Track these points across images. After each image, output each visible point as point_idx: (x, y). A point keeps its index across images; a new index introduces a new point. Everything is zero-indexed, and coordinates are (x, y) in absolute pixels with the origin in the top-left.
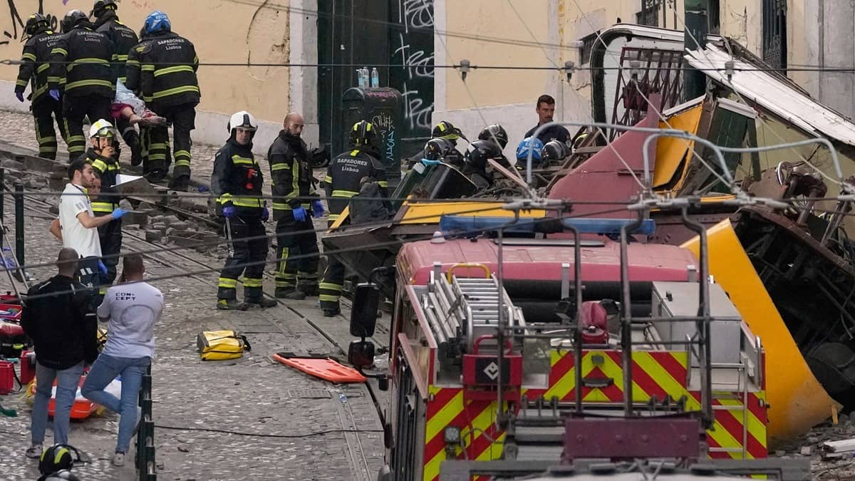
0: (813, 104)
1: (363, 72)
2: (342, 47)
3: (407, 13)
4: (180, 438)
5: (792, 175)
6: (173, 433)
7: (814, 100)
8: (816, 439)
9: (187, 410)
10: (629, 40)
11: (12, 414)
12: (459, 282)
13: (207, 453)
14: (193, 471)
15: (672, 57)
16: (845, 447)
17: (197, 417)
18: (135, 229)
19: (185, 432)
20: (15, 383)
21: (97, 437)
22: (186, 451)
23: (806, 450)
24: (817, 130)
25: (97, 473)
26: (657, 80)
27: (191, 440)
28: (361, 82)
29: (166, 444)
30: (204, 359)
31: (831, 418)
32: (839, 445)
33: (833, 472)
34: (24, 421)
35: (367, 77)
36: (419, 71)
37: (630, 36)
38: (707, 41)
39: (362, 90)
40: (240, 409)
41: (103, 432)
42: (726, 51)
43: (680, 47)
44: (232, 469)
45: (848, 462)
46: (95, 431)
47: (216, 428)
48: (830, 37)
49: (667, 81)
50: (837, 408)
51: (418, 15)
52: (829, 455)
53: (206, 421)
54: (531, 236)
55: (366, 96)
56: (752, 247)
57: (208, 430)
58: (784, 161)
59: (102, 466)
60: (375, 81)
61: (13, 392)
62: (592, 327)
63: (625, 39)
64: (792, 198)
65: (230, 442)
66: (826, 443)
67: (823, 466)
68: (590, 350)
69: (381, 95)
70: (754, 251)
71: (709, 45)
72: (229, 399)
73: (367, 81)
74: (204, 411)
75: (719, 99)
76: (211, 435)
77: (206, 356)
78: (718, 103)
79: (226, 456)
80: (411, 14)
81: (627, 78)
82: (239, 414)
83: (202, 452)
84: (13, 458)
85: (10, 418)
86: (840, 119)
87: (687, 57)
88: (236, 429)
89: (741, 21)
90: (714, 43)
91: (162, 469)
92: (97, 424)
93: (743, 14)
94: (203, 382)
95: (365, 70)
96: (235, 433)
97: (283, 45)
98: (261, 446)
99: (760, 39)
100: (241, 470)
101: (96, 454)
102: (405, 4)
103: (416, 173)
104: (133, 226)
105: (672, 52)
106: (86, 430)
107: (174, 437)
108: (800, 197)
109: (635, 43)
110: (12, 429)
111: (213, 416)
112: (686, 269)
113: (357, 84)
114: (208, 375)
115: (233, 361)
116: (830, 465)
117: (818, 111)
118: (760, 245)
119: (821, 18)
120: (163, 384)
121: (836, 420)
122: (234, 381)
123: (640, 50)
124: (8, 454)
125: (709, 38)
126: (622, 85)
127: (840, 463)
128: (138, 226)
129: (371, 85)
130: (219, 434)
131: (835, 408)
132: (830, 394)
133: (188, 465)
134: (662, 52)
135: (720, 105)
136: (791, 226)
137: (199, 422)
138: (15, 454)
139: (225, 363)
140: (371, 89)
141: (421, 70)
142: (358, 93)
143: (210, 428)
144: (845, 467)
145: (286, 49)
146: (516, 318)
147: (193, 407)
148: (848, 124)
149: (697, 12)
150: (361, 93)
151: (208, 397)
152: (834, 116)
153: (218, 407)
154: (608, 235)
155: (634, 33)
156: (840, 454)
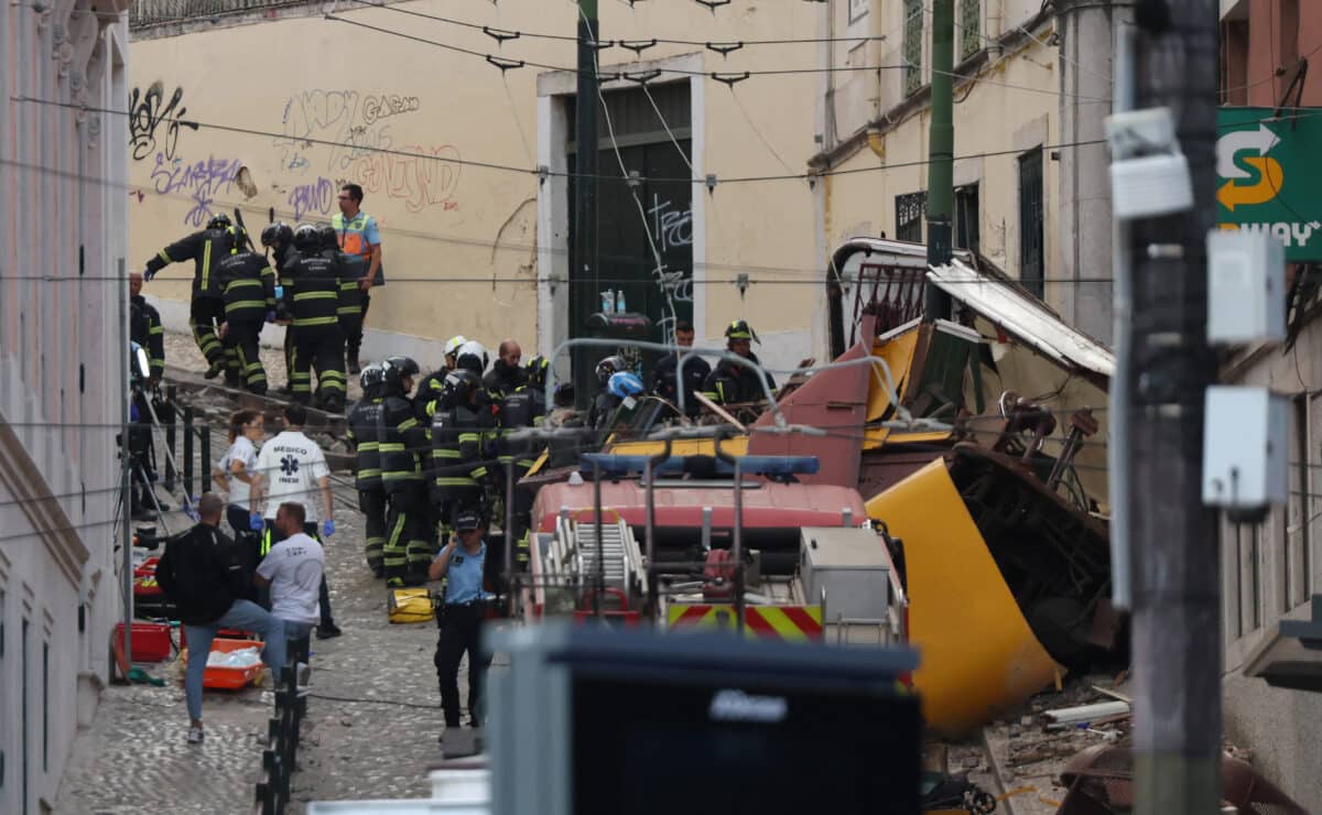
0: (1062, 327)
1: (608, 295)
2: (587, 268)
3: (664, 228)
4: (347, 711)
5: (1017, 407)
6: (340, 705)
7: (1063, 323)
8: (1040, 708)
9: (361, 680)
10: (868, 255)
11: (160, 684)
12: (579, 528)
13: (372, 728)
14: (350, 749)
15: (914, 275)
16: (1066, 716)
17: (371, 686)
18: (346, 475)
19: (353, 704)
20: (172, 650)
21: (251, 710)
22: (349, 725)
23: (1027, 720)
24: (1064, 357)
25: (241, 750)
26: (898, 301)
27: (358, 713)
28: (606, 306)
29: (330, 718)
30: (392, 622)
31: (1054, 685)
32: (1062, 714)
33: (1052, 745)
34: (171, 692)
35: (612, 301)
36: (678, 295)
37: (868, 251)
38: (952, 256)
39: (606, 315)
40: (418, 678)
41: (257, 703)
42: (972, 267)
43: (922, 263)
44: (394, 744)
45: (1071, 733)
46: (249, 703)
47: (388, 699)
48: (1086, 249)
49: (909, 302)
50: (1060, 671)
51: (676, 231)
52: (1050, 726)
53: (380, 692)
54: (679, 477)
55: (611, 323)
56: (969, 489)
57: (378, 702)
58: (1009, 391)
59: (247, 744)
60: (622, 306)
61: (168, 660)
62: (720, 579)
63: (863, 254)
64: (1018, 433)
65: (399, 715)
66: (1048, 712)
67: (1043, 738)
68: (713, 605)
69: (627, 321)
70: (971, 494)
71: (955, 261)
72: (409, 667)
73: (612, 306)
74: (379, 680)
75: (938, 321)
76: (382, 707)
77: (394, 618)
78: (936, 326)
79: (392, 730)
80: (669, 230)
81: (866, 299)
82: (417, 684)
83: (366, 727)
84: (151, 733)
85: (157, 688)
86: (1089, 344)
87: (929, 274)
88: (410, 701)
89: (1000, 234)
90: (959, 258)
91: (317, 745)
92: (252, 696)
93: (1001, 225)
94: (385, 647)
95: (610, 293)
96: (409, 705)
97: (531, 267)
98: (433, 719)
99: (1018, 254)
100: (404, 747)
101: (244, 729)
102: (663, 218)
103: (625, 409)
104: (344, 471)
105: (915, 269)
106: (241, 702)
107: (340, 709)
108: (1027, 432)
109: (875, 259)
110: (157, 701)
111: (388, 686)
112: (840, 513)
113: (601, 310)
114: (392, 639)
115: (423, 624)
116: (1052, 737)
117: (1067, 335)
118: (977, 488)
119: (1076, 229)
120: (342, 649)
121: (1059, 686)
122: (418, 646)
123: (880, 267)
124: (145, 729)
125: (955, 253)
126: (860, 308)
127: (1062, 734)
128: (349, 472)
129: (616, 310)
130: (389, 706)
131: (1058, 673)
132: (1054, 656)
133: (348, 741)
134: (904, 269)
135: (939, 328)
136: (1012, 465)
137: (371, 693)
138: (153, 729)
139: (416, 625)
140: (616, 315)
141: (680, 294)
142: (602, 320)
143: (381, 699)
144: (1067, 739)
145: (534, 270)
146: (633, 569)
147: (368, 676)
148: (1099, 349)
149: (940, 223)
150: (605, 319)
151: (386, 664)
152: (1083, 340)
153: (395, 675)
154: (766, 475)
155: (874, 247)
156: (1063, 724)
